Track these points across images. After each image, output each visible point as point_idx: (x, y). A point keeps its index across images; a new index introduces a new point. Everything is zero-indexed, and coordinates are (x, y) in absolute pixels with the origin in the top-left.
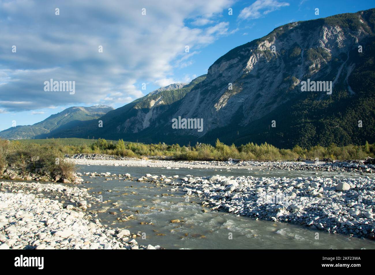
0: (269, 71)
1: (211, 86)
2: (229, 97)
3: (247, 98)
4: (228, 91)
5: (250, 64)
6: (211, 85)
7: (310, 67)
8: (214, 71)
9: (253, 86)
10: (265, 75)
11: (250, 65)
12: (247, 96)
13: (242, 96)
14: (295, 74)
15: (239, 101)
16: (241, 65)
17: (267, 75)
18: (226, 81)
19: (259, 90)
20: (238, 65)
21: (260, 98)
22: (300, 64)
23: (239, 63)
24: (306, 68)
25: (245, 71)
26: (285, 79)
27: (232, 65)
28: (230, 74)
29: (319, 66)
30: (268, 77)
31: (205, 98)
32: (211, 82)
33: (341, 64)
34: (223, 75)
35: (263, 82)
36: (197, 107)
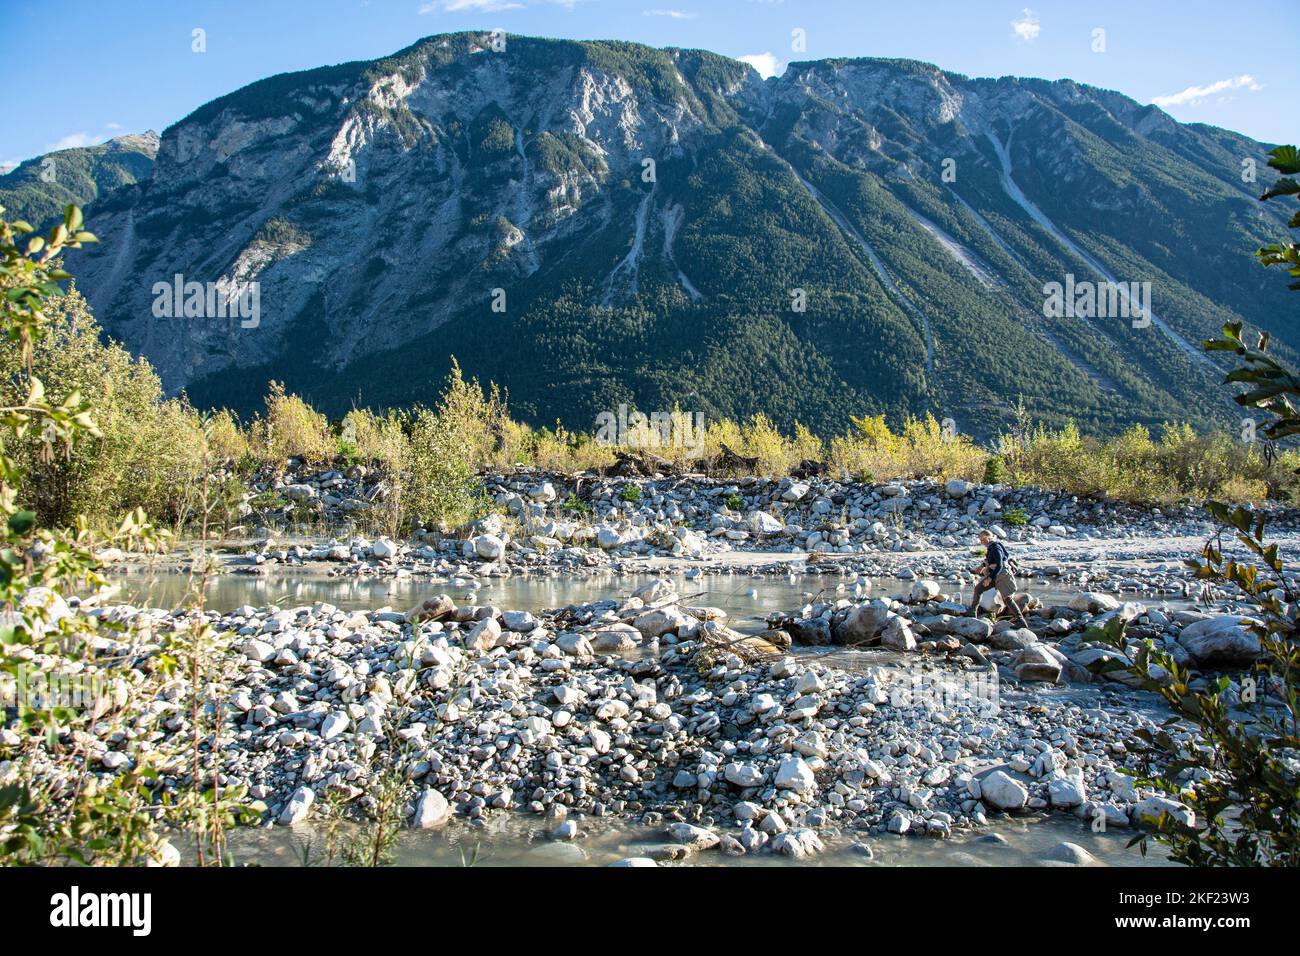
0: (411, 182)
1: (183, 207)
2: (270, 259)
3: (334, 267)
4: (266, 235)
5: (342, 146)
6: (180, 202)
7: (553, 194)
8: (190, 150)
9: (357, 230)
10: (399, 198)
11: (342, 153)
12: (333, 262)
13: (319, 261)
14: (502, 209)
15: (307, 279)
16: (304, 147)
17: (407, 197)
18: (245, 193)
19: (380, 245)
20: (293, 142)
21: (385, 273)
22: (518, 177)
23: (298, 137)
24: (536, 192)
25: (323, 172)
26: (475, 221)
27: (270, 139)
28: (261, 172)
29: (577, 194)
30: (409, 204)
31: (160, 250)
32: (182, 191)
33: (640, 198)
34: (235, 171)
35: (393, 219)
36: (127, 280)
